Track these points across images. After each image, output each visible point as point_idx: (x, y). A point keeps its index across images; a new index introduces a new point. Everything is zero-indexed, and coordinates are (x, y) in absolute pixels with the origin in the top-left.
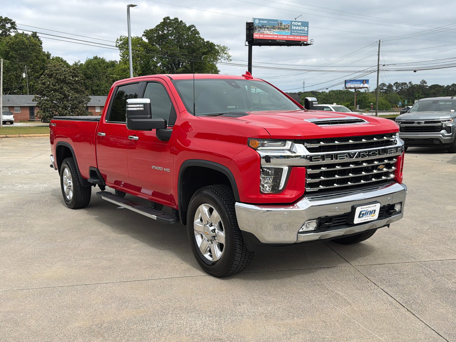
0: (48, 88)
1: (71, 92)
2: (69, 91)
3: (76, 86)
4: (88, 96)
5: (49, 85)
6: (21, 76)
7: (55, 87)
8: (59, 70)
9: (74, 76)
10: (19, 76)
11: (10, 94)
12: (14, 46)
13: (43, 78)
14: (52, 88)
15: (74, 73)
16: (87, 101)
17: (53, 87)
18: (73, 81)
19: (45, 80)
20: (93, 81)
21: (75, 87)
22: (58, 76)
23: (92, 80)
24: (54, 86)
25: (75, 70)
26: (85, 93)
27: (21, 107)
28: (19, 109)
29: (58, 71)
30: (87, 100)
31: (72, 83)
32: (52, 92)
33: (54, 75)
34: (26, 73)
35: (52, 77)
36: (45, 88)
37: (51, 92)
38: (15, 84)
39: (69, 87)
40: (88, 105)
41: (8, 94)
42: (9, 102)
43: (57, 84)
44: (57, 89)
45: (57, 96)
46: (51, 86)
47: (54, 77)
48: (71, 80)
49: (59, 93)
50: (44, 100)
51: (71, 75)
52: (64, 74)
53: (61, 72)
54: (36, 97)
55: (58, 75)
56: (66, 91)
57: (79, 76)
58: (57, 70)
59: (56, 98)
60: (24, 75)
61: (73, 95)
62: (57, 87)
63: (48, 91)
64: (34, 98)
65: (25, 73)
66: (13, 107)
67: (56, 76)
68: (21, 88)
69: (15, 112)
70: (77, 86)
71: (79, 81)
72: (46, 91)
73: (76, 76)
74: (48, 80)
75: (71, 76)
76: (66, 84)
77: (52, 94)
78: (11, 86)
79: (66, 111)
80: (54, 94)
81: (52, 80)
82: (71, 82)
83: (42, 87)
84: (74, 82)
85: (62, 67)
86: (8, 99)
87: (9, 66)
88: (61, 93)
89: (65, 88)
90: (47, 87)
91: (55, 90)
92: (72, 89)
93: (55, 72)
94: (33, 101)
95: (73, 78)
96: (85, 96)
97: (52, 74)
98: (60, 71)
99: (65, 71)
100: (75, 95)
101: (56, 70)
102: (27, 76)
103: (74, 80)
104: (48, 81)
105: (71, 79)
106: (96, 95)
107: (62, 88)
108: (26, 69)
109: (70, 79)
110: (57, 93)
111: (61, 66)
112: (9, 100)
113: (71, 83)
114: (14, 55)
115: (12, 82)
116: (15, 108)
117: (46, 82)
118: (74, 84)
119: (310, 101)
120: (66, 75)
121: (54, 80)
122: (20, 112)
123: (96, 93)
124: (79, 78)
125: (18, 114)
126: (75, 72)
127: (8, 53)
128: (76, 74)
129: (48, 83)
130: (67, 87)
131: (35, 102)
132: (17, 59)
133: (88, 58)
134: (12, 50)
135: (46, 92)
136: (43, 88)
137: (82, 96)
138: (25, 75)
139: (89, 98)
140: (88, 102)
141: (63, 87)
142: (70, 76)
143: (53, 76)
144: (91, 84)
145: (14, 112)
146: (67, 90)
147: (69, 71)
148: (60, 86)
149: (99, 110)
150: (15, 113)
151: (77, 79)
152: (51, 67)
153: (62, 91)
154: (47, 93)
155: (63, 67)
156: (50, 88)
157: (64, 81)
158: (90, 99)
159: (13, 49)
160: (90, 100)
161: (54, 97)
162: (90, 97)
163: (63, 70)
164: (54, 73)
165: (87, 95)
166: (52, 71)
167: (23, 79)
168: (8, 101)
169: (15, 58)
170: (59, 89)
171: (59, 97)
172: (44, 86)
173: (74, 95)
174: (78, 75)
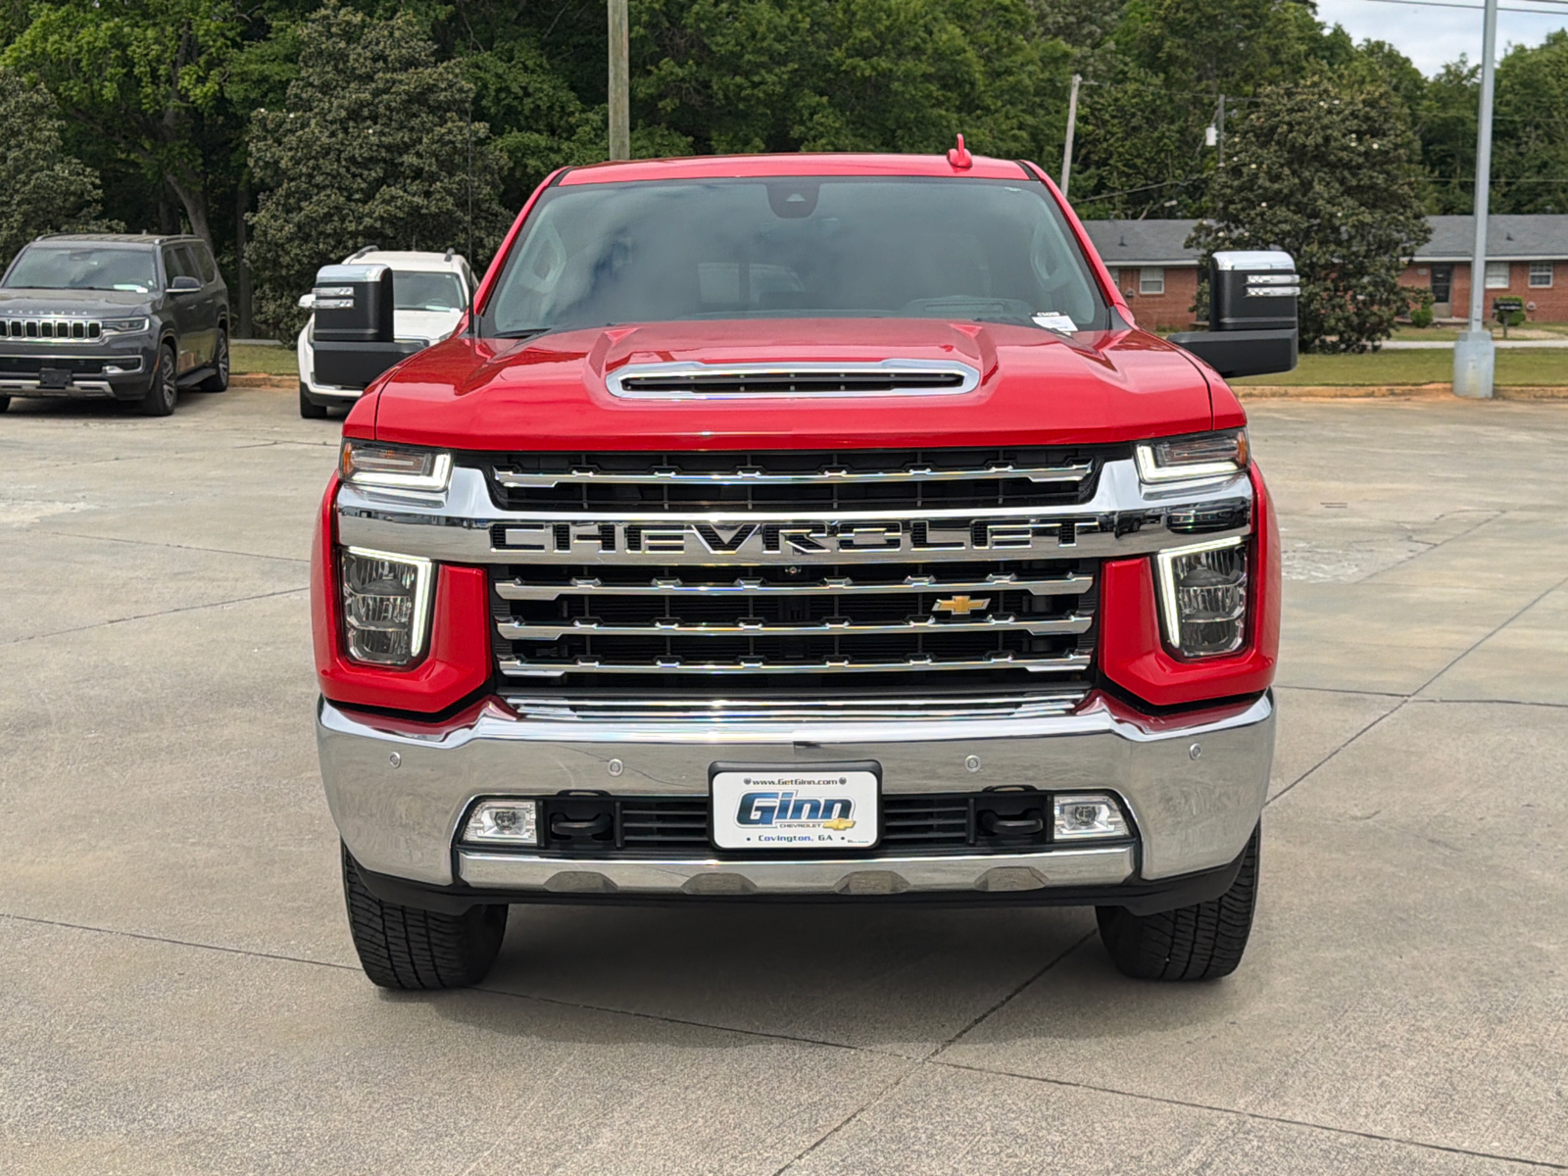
0: (1252, 190)
1: (1344, 205)
2: (1337, 201)
3: (1371, 177)
4: (1423, 220)
5: (1256, 176)
6: (1200, 138)
7: (1276, 186)
8: (1305, 109)
9: (1365, 133)
10: (1194, 140)
11: (1151, 216)
12: (1181, 14)
13: (1238, 148)
14: (1266, 189)
15: (1367, 118)
16: (1413, 243)
17: (1268, 184)
18: (1359, 155)
19: (1243, 155)
20: (1523, 148)
21: (1362, 183)
22: (1294, 134)
23: (1518, 145)
24: (1276, 178)
25: (1373, 107)
26: (1411, 207)
27: (1167, 269)
28: (1159, 277)
29: (1300, 114)
30: (1413, 236)
31: (1354, 163)
32: (1264, 204)
33: (1279, 130)
34: (1222, 127)
35: (1272, 139)
36: (1241, 189)
37: (1259, 205)
38: (1176, 177)
39: (1337, 180)
40: (1417, 259)
41: (1146, 218)
42: (1123, 248)
43: (1287, 171)
44: (1286, 191)
45: (1280, 222)
46: (1263, 181)
47: (1278, 143)
48: (1353, 150)
49: (1292, 208)
50: (1230, 238)
51: (1355, 128)
52: (1325, 128)
53: (1310, 118)
54: (1199, 229)
55: (1299, 131)
56: (1323, 199)
57: (1389, 130)
58: (1299, 110)
59: (1277, 230)
60: (1212, 137)
61: (1353, 214)
62: (1289, 182)
63: (1248, 200)
64: (1193, 234)
65: (1217, 127)
66: (1137, 270)
67: (1286, 136)
68: (1196, 190)
69: (1142, 292)
70: (1375, 174)
71: (1387, 152)
72: (1241, 201)
73: (1375, 133)
74: (1253, 154)
75: (1354, 132)
76: (1325, 169)
77: (1262, 214)
78: (1157, 183)
79: (1311, 286)
80: (1269, 213)
81: (1269, 155)
82: (1351, 161)
83: (1228, 187)
84: (1361, 160)
85: (1320, 95)
86: (1122, 238)
87: (1158, 102)
88: (1300, 209)
89: (1318, 187)
90: (1248, 184)
91: (1275, 199)
92: (1349, 191)
93: (1287, 118)
94: (1188, 246)
95: (1359, 140)
96: (1407, 218)
97: (1273, 129)
98: (1306, 114)
99: (1329, 112)
100: (1357, 215)
101: (1291, 111)
102: (1222, 137)
103: (1362, 149)
104: (1253, 159)
105: (1353, 144)
106: (1529, 212)
107: (1307, 186)
108: (1221, 110)
109: (1346, 148)
110: (1282, 212)
111: (1316, 90)
112: (1125, 242)
113: (1347, 166)
114: (1180, 52)
115: (1162, 167)
116: (1142, 273)
117: (1244, 165)
118: (1359, 167)
119: (1223, 271)
120: (1329, 131)
121: (1279, 153)
122: (1162, 292)
123: (1531, 201)
124: (1389, 141)
125: (1151, 299)
126: (1373, 114)
127: (1156, 44)
128: (1377, 125)
129: (1254, 166)
130: (1328, 183)
131: (1193, 251)
132: (1191, 69)
133: (1514, 43)
134: (1174, 32)
135: (1239, 206)
136: (1228, 191)
137: (1394, 218)
138: (1218, 135)
139: (1428, 225)
140: (1417, 244)
141: (1310, 183)
142: (1351, 132)
143: (1276, 137)
144: (1512, 162)
145: (1138, 291)
146: (1326, 195)
147: (1347, 112)
148: (1297, 181)
149: (1502, 279)
150: (1141, 296)
151: (1375, 146)
152: (1274, 97)
153: (1305, 200)
154: (1243, 209)
155: (1325, 97)
156: (1256, 187)
157: (1319, 156)
158: (1429, 231)
159: (1174, 27)
160: (1429, 236)
161: (1269, 227)
162: (1432, 221)
163: (1322, 107)
164: (1280, 122)
165: (1417, 217)
166: (1278, 115)
167: (1207, 152)
168: (1122, 244)
169: (1184, 64)
170: (1292, 193)
171: (1286, 227)
172: (1236, 183)
173: (1355, 218)
174: (1386, 126)
